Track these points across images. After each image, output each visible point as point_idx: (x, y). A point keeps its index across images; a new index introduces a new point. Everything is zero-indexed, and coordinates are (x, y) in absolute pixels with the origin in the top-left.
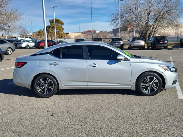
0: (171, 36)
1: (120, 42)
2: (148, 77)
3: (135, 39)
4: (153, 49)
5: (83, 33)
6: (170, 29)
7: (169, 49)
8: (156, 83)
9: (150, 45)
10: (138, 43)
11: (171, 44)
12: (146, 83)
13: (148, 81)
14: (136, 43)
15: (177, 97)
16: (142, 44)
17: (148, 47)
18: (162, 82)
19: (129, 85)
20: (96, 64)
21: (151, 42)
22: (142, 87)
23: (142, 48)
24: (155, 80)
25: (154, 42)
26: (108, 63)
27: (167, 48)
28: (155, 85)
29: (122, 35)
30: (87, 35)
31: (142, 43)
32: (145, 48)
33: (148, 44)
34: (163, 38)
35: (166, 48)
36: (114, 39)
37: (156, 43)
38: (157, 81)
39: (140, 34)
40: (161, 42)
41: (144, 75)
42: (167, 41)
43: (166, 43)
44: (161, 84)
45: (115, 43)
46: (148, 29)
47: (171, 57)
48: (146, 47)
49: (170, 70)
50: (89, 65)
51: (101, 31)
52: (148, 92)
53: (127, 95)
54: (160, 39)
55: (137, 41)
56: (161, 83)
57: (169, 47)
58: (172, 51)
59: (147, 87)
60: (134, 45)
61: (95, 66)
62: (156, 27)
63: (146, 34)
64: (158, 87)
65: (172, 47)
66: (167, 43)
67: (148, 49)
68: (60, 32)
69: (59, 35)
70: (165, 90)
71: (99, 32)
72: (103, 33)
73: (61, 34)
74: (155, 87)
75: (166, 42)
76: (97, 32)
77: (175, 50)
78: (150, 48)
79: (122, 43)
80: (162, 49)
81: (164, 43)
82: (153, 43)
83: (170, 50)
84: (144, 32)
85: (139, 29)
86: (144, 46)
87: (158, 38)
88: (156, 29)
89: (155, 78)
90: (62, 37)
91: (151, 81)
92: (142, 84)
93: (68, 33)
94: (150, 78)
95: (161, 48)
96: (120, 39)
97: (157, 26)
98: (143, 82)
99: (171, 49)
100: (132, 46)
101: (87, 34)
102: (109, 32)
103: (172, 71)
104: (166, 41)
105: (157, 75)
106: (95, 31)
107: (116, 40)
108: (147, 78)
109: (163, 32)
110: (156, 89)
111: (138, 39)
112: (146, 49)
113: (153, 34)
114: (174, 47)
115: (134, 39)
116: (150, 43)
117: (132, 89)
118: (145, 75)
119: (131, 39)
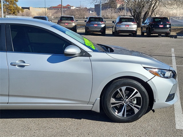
0: (177, 18)
1: (101, 23)
2: (124, 88)
3: (123, 20)
4: (149, 36)
5: (51, 8)
6: (174, 7)
7: (172, 36)
8: (138, 98)
9: (144, 29)
10: (127, 26)
11: (175, 30)
12: (120, 99)
13: (123, 95)
14: (124, 27)
15: (174, 124)
16: (133, 28)
17: (143, 33)
18: (148, 97)
19: (88, 103)
20: (24, 62)
21: (146, 25)
22: (112, 106)
23: (133, 34)
24: (136, 93)
25: (151, 26)
26: (49, 60)
27: (169, 35)
28: (135, 102)
29: (108, 14)
30: (56, 13)
31: (134, 26)
32: (137, 34)
33: (142, 28)
34: (164, 20)
35: (167, 35)
36: (92, 19)
37: (153, 27)
38: (139, 95)
39: (131, 13)
40: (160, 26)
41: (115, 84)
42: (170, 24)
43: (167, 28)
44: (146, 101)
45: (92, 25)
46: (143, 6)
47: (173, 50)
48: (139, 33)
49: (164, 75)
50: (11, 64)
51: (77, 7)
52: (123, 115)
53: (85, 120)
54: (160, 22)
55: (126, 23)
56: (146, 99)
57: (173, 33)
58: (175, 39)
59: (122, 106)
60: (121, 29)
61: (23, 66)
62: (155, 4)
63: (140, 13)
64: (140, 107)
65: (176, 34)
66: (170, 27)
67: (142, 35)
68: (12, 6)
69: (11, 10)
70: (154, 111)
71: (75, 8)
72: (79, 9)
73: (13, 8)
74: (135, 106)
75: (168, 26)
76: (72, 8)
77: (180, 38)
78: (145, 34)
79: (103, 26)
80: (163, 36)
81: (165, 28)
82: (149, 27)
83: (174, 39)
84: (138, 11)
85: (130, 5)
86: (136, 32)
87: (156, 20)
88: (155, 7)
89: (136, 90)
90: (14, 13)
91: (128, 95)
92: (113, 100)
93: (29, 8)
94: (127, 89)
95: (160, 35)
96: (100, 20)
97: (156, 2)
98: (114, 97)
99: (175, 37)
100: (118, 30)
101: (56, 10)
102: (90, 10)
103: (167, 78)
104: (168, 24)
105: (140, 85)
106: (69, 6)
107: (95, 21)
108: (121, 90)
109: (166, 12)
110: (136, 111)
111: (127, 20)
112: (139, 36)
113: (150, 13)
114: (179, 34)
115: (121, 20)
116: (145, 27)
117: (93, 110)
118: (118, 84)
119: (117, 21)
